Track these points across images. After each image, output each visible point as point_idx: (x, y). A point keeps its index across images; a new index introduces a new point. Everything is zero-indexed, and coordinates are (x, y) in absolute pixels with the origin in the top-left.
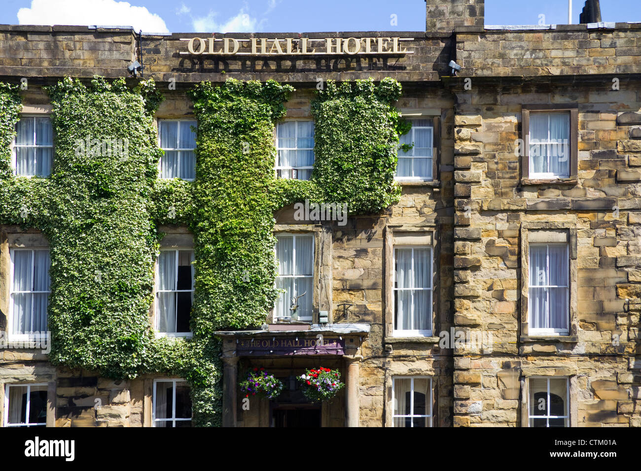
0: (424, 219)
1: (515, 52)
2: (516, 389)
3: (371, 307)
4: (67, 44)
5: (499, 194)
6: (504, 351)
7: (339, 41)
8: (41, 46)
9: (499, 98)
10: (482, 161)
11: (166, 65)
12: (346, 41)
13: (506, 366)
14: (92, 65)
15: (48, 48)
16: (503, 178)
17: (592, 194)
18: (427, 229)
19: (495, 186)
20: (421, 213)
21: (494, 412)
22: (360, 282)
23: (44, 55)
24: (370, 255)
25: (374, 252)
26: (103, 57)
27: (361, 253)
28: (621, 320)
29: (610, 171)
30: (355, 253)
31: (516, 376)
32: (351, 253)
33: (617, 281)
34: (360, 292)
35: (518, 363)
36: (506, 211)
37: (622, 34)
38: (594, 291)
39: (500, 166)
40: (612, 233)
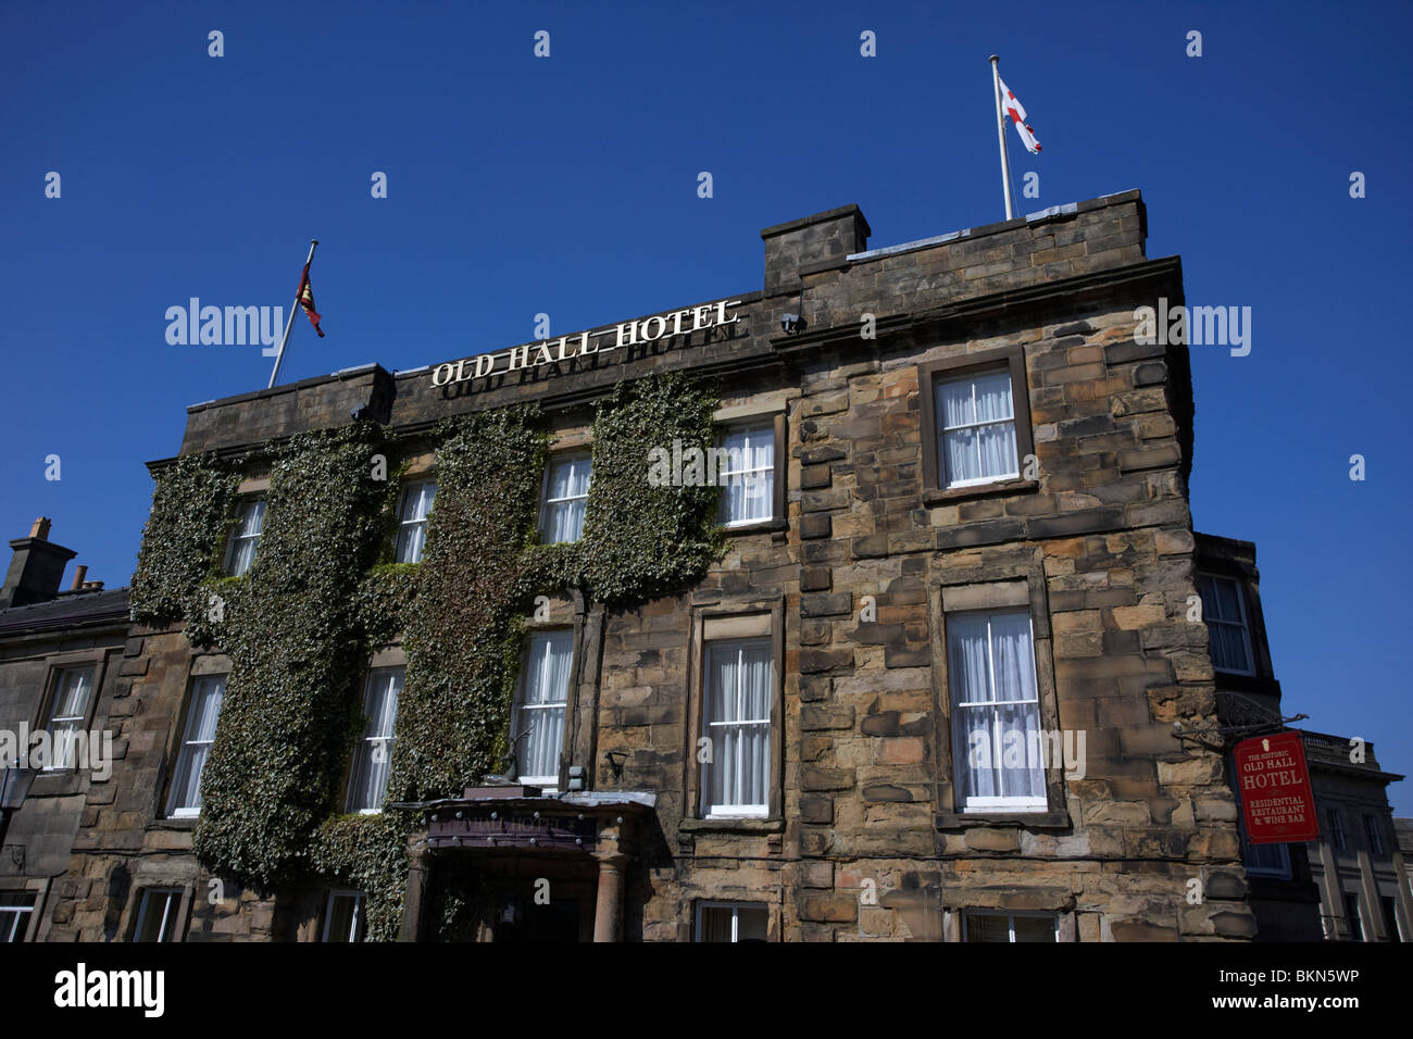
1: (901, 284)
4: (307, 401)
5: (885, 526)
6: (904, 847)
7: (635, 324)
8: (282, 407)
9: (876, 360)
10: (850, 469)
12: (645, 323)
13: (910, 883)
16: (890, 495)
17: (1070, 502)
18: (760, 605)
19: (877, 509)
22: (643, 711)
24: (664, 661)
25: (669, 656)
26: (339, 409)
27: (650, 657)
28: (1166, 772)
29: (1103, 456)
30: (639, 658)
31: (931, 909)
32: (634, 657)
33: (1148, 680)
34: (643, 729)
35: (936, 876)
36: (897, 554)
37: (1093, 218)
38: (1097, 706)
39: (883, 475)
40: (1125, 578)
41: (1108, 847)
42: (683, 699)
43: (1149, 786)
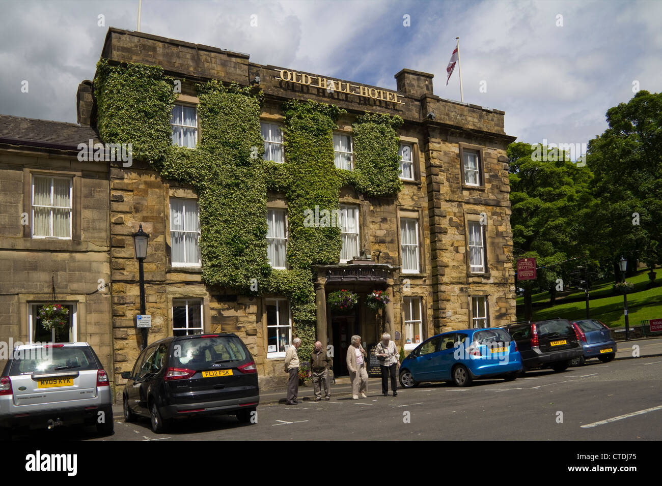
0: (414, 202)
1: (453, 114)
2: (466, 303)
3: (391, 254)
4: (206, 59)
5: (453, 192)
6: (460, 281)
7: (366, 88)
8: (188, 56)
9: (448, 137)
10: (443, 171)
11: (264, 85)
12: (370, 90)
13: (461, 290)
14: (223, 75)
15: (193, 59)
16: (453, 183)
17: (491, 197)
18: (416, 208)
19: (451, 186)
20: (413, 199)
21: (457, 316)
22: (384, 238)
23: (191, 63)
24: (389, 222)
25: (390, 220)
26: (230, 71)
27: (384, 220)
28: (505, 265)
29: (497, 186)
30: (381, 220)
31: (466, 296)
32: (379, 220)
33: (503, 244)
34: (384, 244)
35: (466, 288)
36: (456, 201)
37: (495, 115)
38: (495, 249)
39: (452, 176)
40: (500, 219)
41: (496, 281)
42: (396, 235)
43: (502, 268)
